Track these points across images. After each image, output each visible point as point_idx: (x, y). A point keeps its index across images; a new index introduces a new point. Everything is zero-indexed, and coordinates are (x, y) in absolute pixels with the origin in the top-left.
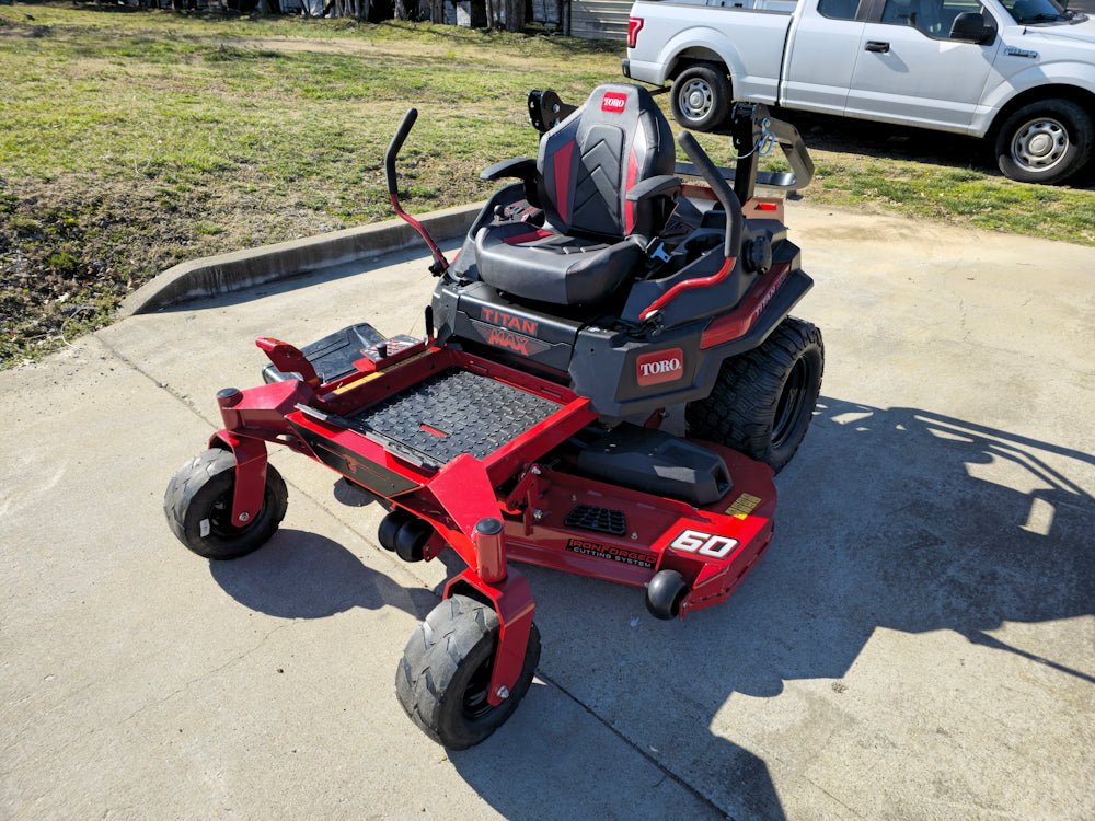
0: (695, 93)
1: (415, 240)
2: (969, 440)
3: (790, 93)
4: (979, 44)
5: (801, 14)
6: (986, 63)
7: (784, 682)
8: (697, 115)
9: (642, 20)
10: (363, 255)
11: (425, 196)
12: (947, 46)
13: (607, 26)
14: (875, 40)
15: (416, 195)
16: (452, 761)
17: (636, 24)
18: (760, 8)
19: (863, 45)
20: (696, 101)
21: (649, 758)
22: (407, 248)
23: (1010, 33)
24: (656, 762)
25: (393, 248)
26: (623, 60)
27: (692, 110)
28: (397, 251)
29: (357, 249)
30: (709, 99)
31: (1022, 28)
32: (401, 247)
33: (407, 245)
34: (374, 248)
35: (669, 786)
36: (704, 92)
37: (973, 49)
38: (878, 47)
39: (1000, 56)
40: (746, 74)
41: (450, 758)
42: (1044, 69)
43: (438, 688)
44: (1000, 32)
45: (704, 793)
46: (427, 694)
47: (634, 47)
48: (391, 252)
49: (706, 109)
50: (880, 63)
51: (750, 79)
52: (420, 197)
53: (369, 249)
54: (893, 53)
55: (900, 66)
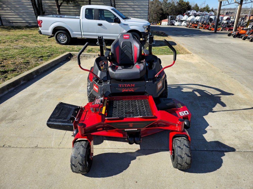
0: (61, 37)
1: (22, 82)
2: (177, 87)
3: (84, 35)
4: (118, 23)
5: (82, 19)
6: (120, 27)
7: (205, 130)
8: (63, 41)
9: (42, 21)
10: (10, 90)
11: (12, 71)
12: (113, 24)
13: (13, 23)
14: (99, 23)
15: (9, 71)
16: (186, 172)
17: (40, 22)
18: (66, 17)
19: (97, 25)
20: (62, 38)
21: (206, 151)
22: (21, 85)
23: (122, 21)
24: (208, 151)
25: (17, 86)
26: (39, 30)
27: (61, 40)
28: (18, 87)
29: (8, 89)
30: (65, 37)
31: (124, 20)
32: (19, 85)
33: (20, 84)
34: (12, 87)
35: (214, 153)
36: (64, 36)
37: (117, 24)
38: (100, 25)
39: (122, 25)
40: (73, 32)
41: (185, 172)
42: (130, 27)
43: (190, 155)
44: (121, 21)
45: (218, 150)
46: (188, 158)
47: (41, 27)
48: (17, 87)
49: (65, 40)
50: (101, 28)
51: (74, 33)
52: (11, 71)
53: (11, 88)
54: (103, 26)
55: (105, 28)
